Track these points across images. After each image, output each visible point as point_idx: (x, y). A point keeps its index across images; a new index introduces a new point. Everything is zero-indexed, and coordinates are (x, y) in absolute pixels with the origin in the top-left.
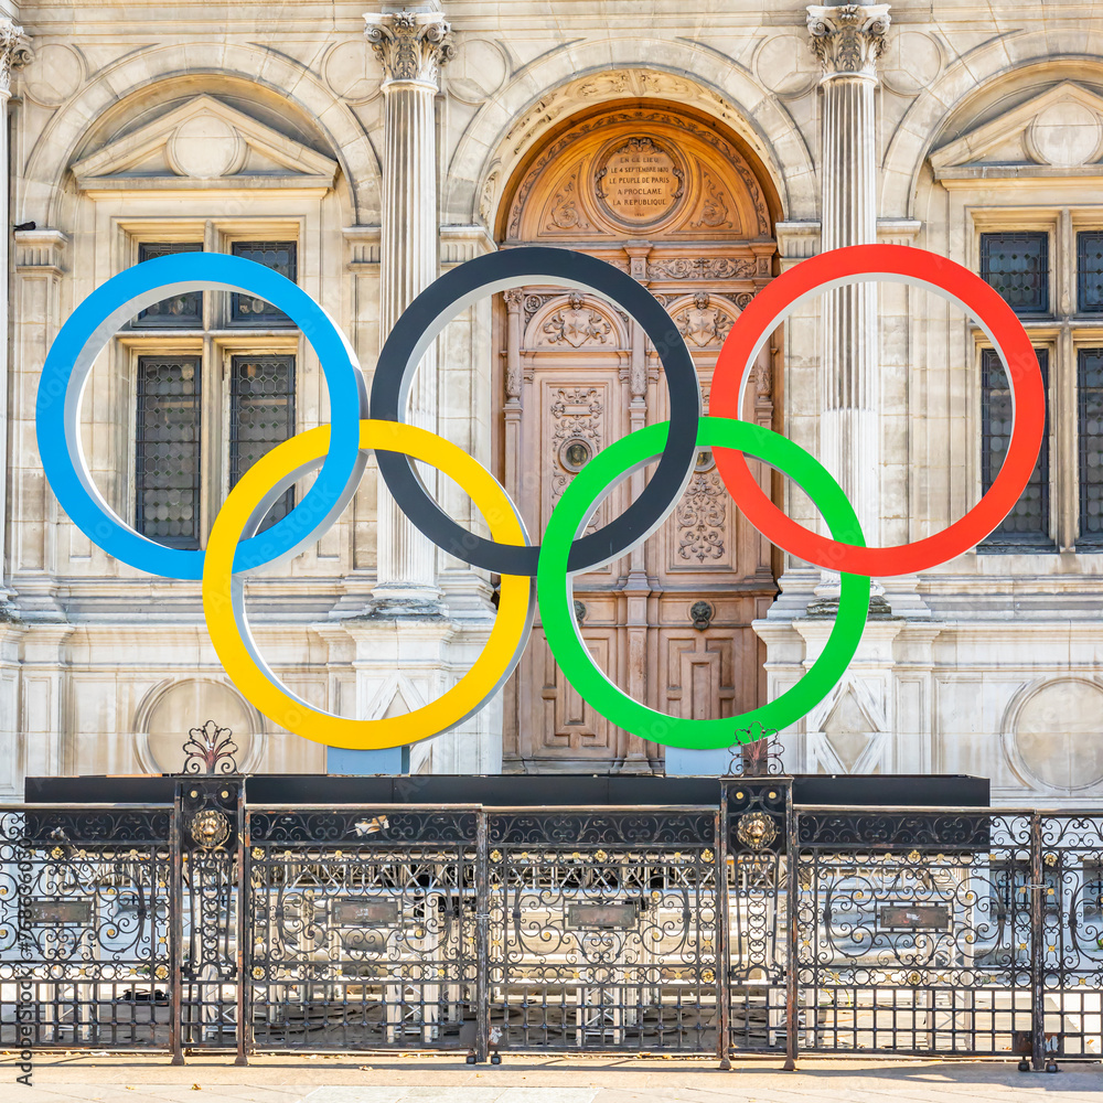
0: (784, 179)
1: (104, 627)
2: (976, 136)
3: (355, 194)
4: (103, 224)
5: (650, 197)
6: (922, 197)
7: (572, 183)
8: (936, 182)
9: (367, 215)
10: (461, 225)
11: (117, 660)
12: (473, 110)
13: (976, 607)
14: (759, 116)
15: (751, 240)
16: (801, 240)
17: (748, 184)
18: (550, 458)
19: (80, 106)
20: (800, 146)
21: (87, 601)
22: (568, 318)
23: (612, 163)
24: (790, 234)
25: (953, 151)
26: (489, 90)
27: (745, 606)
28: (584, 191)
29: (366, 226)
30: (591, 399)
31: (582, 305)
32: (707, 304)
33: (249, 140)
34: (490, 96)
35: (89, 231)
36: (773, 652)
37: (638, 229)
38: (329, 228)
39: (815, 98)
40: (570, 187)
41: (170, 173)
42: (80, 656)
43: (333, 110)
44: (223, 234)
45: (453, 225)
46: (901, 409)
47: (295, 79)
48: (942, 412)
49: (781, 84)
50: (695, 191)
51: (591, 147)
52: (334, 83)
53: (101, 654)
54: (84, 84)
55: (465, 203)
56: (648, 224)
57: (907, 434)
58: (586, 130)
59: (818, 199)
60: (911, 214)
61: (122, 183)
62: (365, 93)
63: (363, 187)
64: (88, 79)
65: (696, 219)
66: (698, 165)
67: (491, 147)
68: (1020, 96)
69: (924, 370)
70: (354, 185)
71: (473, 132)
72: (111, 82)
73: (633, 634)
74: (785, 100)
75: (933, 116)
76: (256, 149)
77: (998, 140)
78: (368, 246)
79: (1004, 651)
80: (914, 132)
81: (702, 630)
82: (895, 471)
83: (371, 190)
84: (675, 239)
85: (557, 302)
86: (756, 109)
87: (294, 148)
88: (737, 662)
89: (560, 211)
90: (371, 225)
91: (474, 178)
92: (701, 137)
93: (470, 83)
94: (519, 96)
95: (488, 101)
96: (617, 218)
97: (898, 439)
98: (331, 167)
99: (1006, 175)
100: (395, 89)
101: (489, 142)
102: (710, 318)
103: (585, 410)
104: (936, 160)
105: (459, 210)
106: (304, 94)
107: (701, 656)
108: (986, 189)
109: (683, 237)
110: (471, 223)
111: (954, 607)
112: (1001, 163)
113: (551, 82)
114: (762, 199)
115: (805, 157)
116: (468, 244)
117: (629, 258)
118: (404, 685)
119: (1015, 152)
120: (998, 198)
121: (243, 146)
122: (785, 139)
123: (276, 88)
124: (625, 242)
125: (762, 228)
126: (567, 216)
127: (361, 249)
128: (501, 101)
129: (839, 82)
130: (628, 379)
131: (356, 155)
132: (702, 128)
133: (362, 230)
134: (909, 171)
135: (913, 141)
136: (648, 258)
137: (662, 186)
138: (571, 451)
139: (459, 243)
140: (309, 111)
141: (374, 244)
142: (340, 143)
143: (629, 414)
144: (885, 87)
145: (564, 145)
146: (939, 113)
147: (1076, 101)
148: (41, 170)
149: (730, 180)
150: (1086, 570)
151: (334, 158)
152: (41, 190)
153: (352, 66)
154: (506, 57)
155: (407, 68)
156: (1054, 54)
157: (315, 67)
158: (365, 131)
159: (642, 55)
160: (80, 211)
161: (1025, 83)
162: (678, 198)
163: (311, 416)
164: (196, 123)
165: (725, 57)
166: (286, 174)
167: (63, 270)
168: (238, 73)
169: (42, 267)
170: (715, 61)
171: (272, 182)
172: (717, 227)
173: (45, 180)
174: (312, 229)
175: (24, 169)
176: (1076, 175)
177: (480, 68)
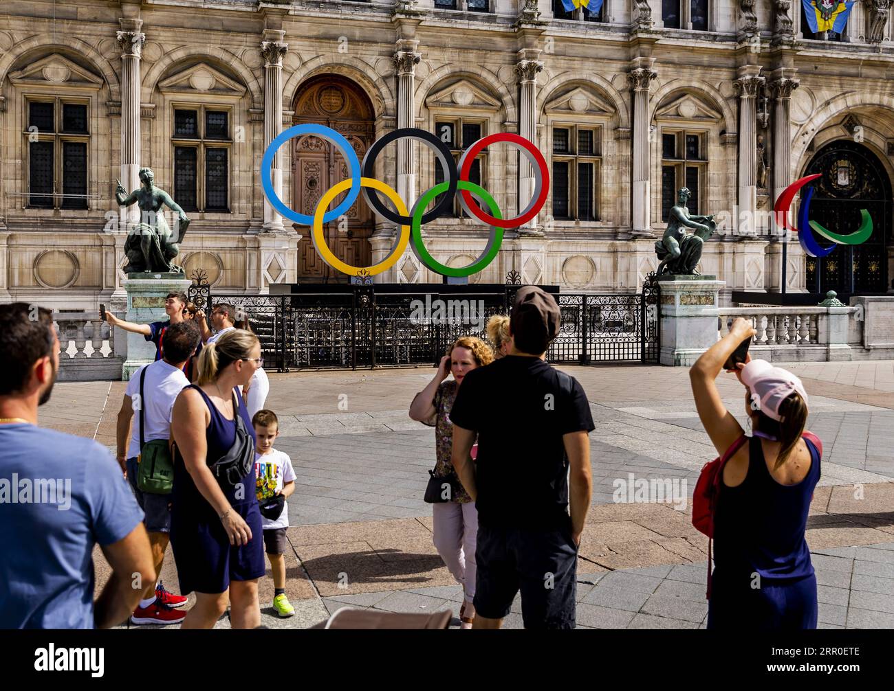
0: (384, 103)
2: (438, 94)
3: (253, 98)
4: (167, 103)
5: (334, 104)
6: (423, 110)
7: (311, 99)
8: (427, 107)
9: (257, 105)
10: (287, 111)
12: (291, 74)
13: (437, 233)
14: (377, 83)
15: (365, 120)
16: (389, 122)
17: (365, 103)
18: (304, 184)
19: (161, 64)
20: (389, 93)
23: (323, 93)
24: (386, 120)
25: (432, 98)
26: (295, 68)
27: (364, 233)
28: (315, 101)
30: (317, 167)
31: (314, 137)
32: (352, 139)
33: (216, 78)
34: (295, 70)
35: (162, 105)
36: (376, 247)
37: (331, 114)
38: (242, 109)
39: (395, 79)
40: (310, 100)
41: (191, 87)
43: (246, 71)
44: (206, 108)
45: (285, 111)
47: (233, 60)
48: (427, 176)
49: (383, 74)
50: (348, 103)
51: (316, 88)
52: (246, 63)
54: (162, 57)
55: (288, 103)
56: (334, 113)
57: (419, 182)
58: (316, 83)
59: (395, 109)
60: (421, 116)
61: (174, 90)
62: (256, 66)
63: (256, 96)
64: (164, 55)
65: (348, 112)
66: (349, 96)
68: (451, 83)
69: (423, 163)
70: (253, 96)
71: (290, 82)
72: (172, 56)
73: (330, 239)
74: (385, 78)
75: (427, 88)
76: (219, 82)
77: (444, 96)
78: (259, 115)
79: (445, 247)
80: (422, 91)
81: (350, 239)
83: (259, 98)
84: (342, 118)
86: (376, 81)
87: (232, 82)
88: (361, 249)
89: (306, 107)
90: (260, 109)
91: (290, 96)
92: (351, 88)
93: (289, 66)
94: (304, 71)
95: (295, 72)
96: (324, 111)
98: (244, 89)
99: (446, 106)
100: (271, 67)
101: (295, 84)
103: (315, 170)
104: (427, 100)
105: (286, 106)
106: (235, 64)
107: (350, 246)
108: (440, 110)
109: (345, 118)
110: (289, 109)
111: (432, 233)
112: (446, 103)
113: (314, 68)
114: (369, 107)
115: (390, 97)
117: (329, 123)
118: (277, 254)
119: (448, 99)
120: (443, 113)
121: (215, 80)
123: (227, 63)
124: (328, 118)
126: (309, 108)
127: (257, 117)
128: (299, 72)
129: (404, 75)
130: (329, 161)
131: (253, 86)
132: (351, 84)
133: (257, 110)
134: (421, 102)
135: (422, 94)
136: (335, 124)
137: (338, 102)
138: (310, 183)
139: (286, 116)
140: (237, 72)
141: (262, 115)
142: (248, 82)
143: (329, 172)
144: (416, 77)
145: (309, 87)
146: (429, 86)
147: (467, 86)
148: (148, 84)
149: (359, 101)
150: (467, 223)
151: (245, 86)
152: (148, 91)
153: (252, 57)
154: (300, 59)
155: (274, 60)
156: (461, 71)
157: (240, 57)
158: (256, 79)
159: (342, 61)
160: (159, 98)
161: (451, 79)
162: (343, 105)
163: (237, 169)
164: (200, 72)
165: (367, 64)
166: (229, 90)
167: (154, 118)
168: (214, 57)
169: (149, 116)
170: (364, 65)
171: (225, 93)
172: (354, 115)
173: (149, 87)
174: (237, 108)
175: (142, 84)
176: (465, 107)
177: (293, 62)
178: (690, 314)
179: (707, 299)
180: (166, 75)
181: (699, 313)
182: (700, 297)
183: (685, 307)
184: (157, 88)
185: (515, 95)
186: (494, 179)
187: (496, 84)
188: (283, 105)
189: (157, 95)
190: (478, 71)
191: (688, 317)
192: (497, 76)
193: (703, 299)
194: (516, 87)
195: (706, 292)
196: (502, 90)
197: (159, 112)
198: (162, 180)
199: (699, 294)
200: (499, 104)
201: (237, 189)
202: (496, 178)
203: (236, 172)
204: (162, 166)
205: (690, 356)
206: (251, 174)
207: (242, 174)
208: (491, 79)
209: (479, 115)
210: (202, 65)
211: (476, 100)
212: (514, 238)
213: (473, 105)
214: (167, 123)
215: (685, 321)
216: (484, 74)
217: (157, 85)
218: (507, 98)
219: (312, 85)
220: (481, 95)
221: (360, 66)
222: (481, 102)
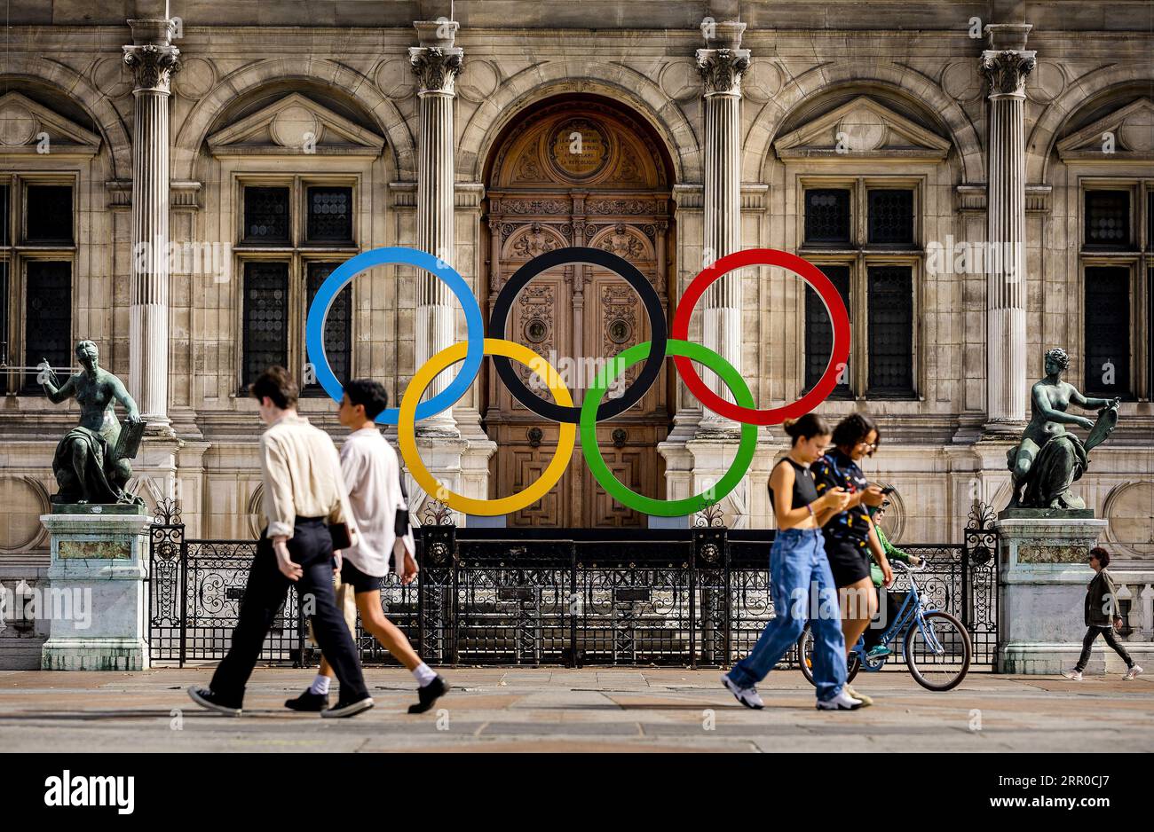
0: (680, 155)
1: (230, 444)
2: (804, 130)
3: (397, 159)
4: (226, 177)
5: (586, 159)
6: (768, 168)
7: (534, 149)
8: (778, 159)
9: (405, 174)
10: (467, 182)
11: (237, 465)
12: (475, 106)
14: (663, 114)
15: (653, 189)
16: (690, 196)
17: (652, 153)
18: (519, 332)
19: (213, 99)
20: (689, 134)
21: (217, 427)
22: (531, 239)
23: (560, 136)
24: (683, 192)
25: (789, 139)
26: (485, 93)
27: (649, 434)
28: (542, 154)
29: (405, 182)
30: (546, 293)
31: (541, 231)
32: (623, 232)
33: (325, 123)
34: (487, 98)
35: (216, 181)
36: (670, 464)
37: (578, 180)
38: (378, 181)
39: (700, 104)
40: (532, 151)
41: (272, 143)
42: (214, 463)
43: (383, 104)
44: (304, 183)
45: (462, 182)
46: (755, 306)
47: (357, 84)
48: (780, 308)
49: (677, 93)
50: (616, 156)
51: (546, 125)
52: (384, 87)
53: (227, 461)
54: (215, 85)
55: (470, 167)
56: (585, 177)
57: (758, 323)
58: (544, 116)
59: (702, 170)
60: (761, 180)
61: (239, 149)
62: (403, 94)
63: (403, 155)
64: (218, 81)
65: (616, 175)
66: (619, 139)
67: (487, 131)
68: (832, 104)
69: (769, 280)
70: (397, 154)
71: (476, 121)
72: (234, 83)
74: (680, 104)
75: (776, 117)
76: (330, 129)
77: (815, 132)
78: (406, 195)
80: (764, 127)
81: (619, 448)
82: (751, 347)
83: (407, 158)
84: (605, 188)
85: (523, 228)
86: (661, 109)
87: (356, 129)
88: (644, 470)
89: (525, 167)
90: (408, 181)
91: (475, 151)
92: (620, 120)
93: (474, 88)
94: (505, 98)
95: (485, 101)
96: (563, 173)
97: (752, 326)
98: (379, 142)
99: (823, 155)
100: (429, 96)
101: (486, 127)
102: (626, 240)
103: (542, 300)
104: (778, 145)
105: (465, 173)
106: (361, 92)
107: (619, 465)
108: (810, 164)
109: (608, 187)
110: (474, 181)
112: (820, 147)
113: (526, 89)
114: (661, 162)
115: (693, 142)
116: (472, 194)
117: (572, 200)
119: (826, 140)
120: (818, 170)
121: (321, 126)
122: (680, 129)
123: (344, 89)
124: (571, 189)
125: (661, 181)
126: (530, 170)
127: (402, 198)
128: (494, 101)
129: (717, 97)
130: (572, 281)
131: (398, 134)
132: (621, 114)
133: (403, 185)
134: (760, 152)
135: (763, 133)
136: (585, 200)
137: (594, 152)
138: (533, 328)
139: (466, 194)
140: (367, 107)
141: (410, 194)
142: (387, 126)
143: (572, 304)
144: (746, 98)
145: (529, 125)
146: (780, 115)
147: (869, 109)
148: (186, 141)
149: (640, 149)
150: (873, 412)
151: (382, 135)
152: (185, 154)
153: (395, 76)
154: (498, 72)
155: (436, 82)
156: (854, 79)
157: (370, 76)
158: (404, 119)
159: (586, 73)
160: (209, 167)
161: (836, 94)
162: (605, 160)
163: (366, 305)
164: (290, 111)
165: (641, 75)
166: (349, 145)
167: (200, 207)
168: (318, 79)
169: (189, 205)
170: (635, 78)
171: (341, 151)
172: (630, 181)
173: (189, 148)
174: (367, 181)
175: (175, 141)
176: (867, 156)
177: (481, 79)
178: (1037, 579)
179: (1074, 552)
180: (224, 121)
181: (1056, 578)
182: (1059, 549)
183: (1028, 566)
184: (206, 148)
185: (980, 124)
186: (937, 312)
187: (937, 103)
188: (456, 171)
189: (206, 162)
190: (895, 75)
191: (1034, 584)
192: (939, 85)
193: (1066, 552)
194: (983, 107)
195: (1071, 539)
196: (951, 113)
197: (209, 196)
198: (214, 332)
199: (1057, 543)
200: (947, 145)
201: (367, 347)
202: (942, 308)
203: (365, 313)
204: (214, 304)
205: (1035, 656)
206: (392, 315)
207: (378, 316)
208: (924, 91)
209: (901, 171)
210: (295, 97)
211: (893, 138)
212: (972, 444)
213: (885, 149)
214: (225, 217)
215: (1028, 593)
216: (910, 81)
217: (205, 142)
218: (964, 132)
219: (536, 120)
220: (904, 127)
221: (626, 79)
222: (903, 142)
